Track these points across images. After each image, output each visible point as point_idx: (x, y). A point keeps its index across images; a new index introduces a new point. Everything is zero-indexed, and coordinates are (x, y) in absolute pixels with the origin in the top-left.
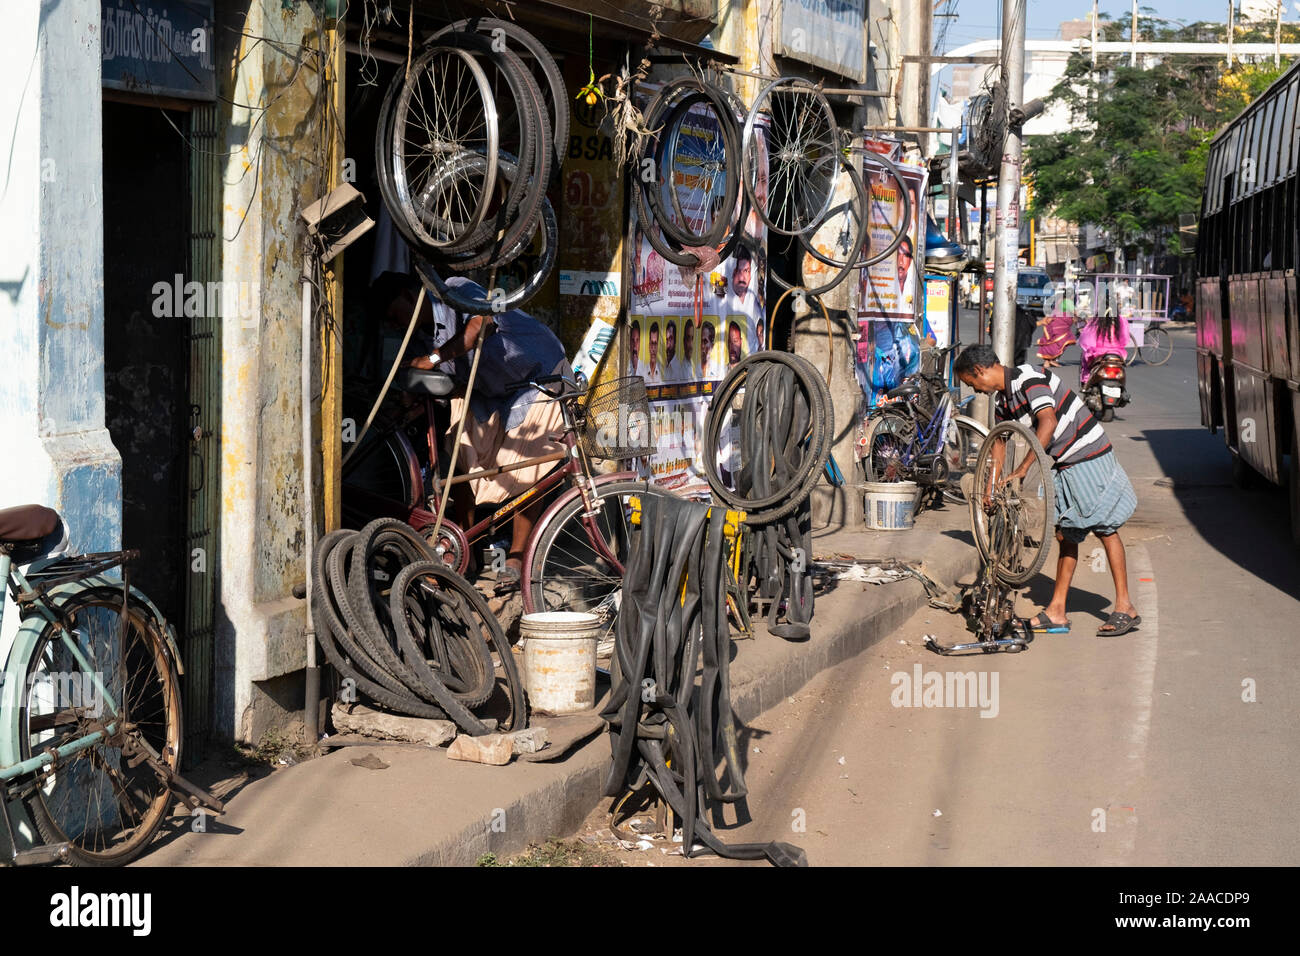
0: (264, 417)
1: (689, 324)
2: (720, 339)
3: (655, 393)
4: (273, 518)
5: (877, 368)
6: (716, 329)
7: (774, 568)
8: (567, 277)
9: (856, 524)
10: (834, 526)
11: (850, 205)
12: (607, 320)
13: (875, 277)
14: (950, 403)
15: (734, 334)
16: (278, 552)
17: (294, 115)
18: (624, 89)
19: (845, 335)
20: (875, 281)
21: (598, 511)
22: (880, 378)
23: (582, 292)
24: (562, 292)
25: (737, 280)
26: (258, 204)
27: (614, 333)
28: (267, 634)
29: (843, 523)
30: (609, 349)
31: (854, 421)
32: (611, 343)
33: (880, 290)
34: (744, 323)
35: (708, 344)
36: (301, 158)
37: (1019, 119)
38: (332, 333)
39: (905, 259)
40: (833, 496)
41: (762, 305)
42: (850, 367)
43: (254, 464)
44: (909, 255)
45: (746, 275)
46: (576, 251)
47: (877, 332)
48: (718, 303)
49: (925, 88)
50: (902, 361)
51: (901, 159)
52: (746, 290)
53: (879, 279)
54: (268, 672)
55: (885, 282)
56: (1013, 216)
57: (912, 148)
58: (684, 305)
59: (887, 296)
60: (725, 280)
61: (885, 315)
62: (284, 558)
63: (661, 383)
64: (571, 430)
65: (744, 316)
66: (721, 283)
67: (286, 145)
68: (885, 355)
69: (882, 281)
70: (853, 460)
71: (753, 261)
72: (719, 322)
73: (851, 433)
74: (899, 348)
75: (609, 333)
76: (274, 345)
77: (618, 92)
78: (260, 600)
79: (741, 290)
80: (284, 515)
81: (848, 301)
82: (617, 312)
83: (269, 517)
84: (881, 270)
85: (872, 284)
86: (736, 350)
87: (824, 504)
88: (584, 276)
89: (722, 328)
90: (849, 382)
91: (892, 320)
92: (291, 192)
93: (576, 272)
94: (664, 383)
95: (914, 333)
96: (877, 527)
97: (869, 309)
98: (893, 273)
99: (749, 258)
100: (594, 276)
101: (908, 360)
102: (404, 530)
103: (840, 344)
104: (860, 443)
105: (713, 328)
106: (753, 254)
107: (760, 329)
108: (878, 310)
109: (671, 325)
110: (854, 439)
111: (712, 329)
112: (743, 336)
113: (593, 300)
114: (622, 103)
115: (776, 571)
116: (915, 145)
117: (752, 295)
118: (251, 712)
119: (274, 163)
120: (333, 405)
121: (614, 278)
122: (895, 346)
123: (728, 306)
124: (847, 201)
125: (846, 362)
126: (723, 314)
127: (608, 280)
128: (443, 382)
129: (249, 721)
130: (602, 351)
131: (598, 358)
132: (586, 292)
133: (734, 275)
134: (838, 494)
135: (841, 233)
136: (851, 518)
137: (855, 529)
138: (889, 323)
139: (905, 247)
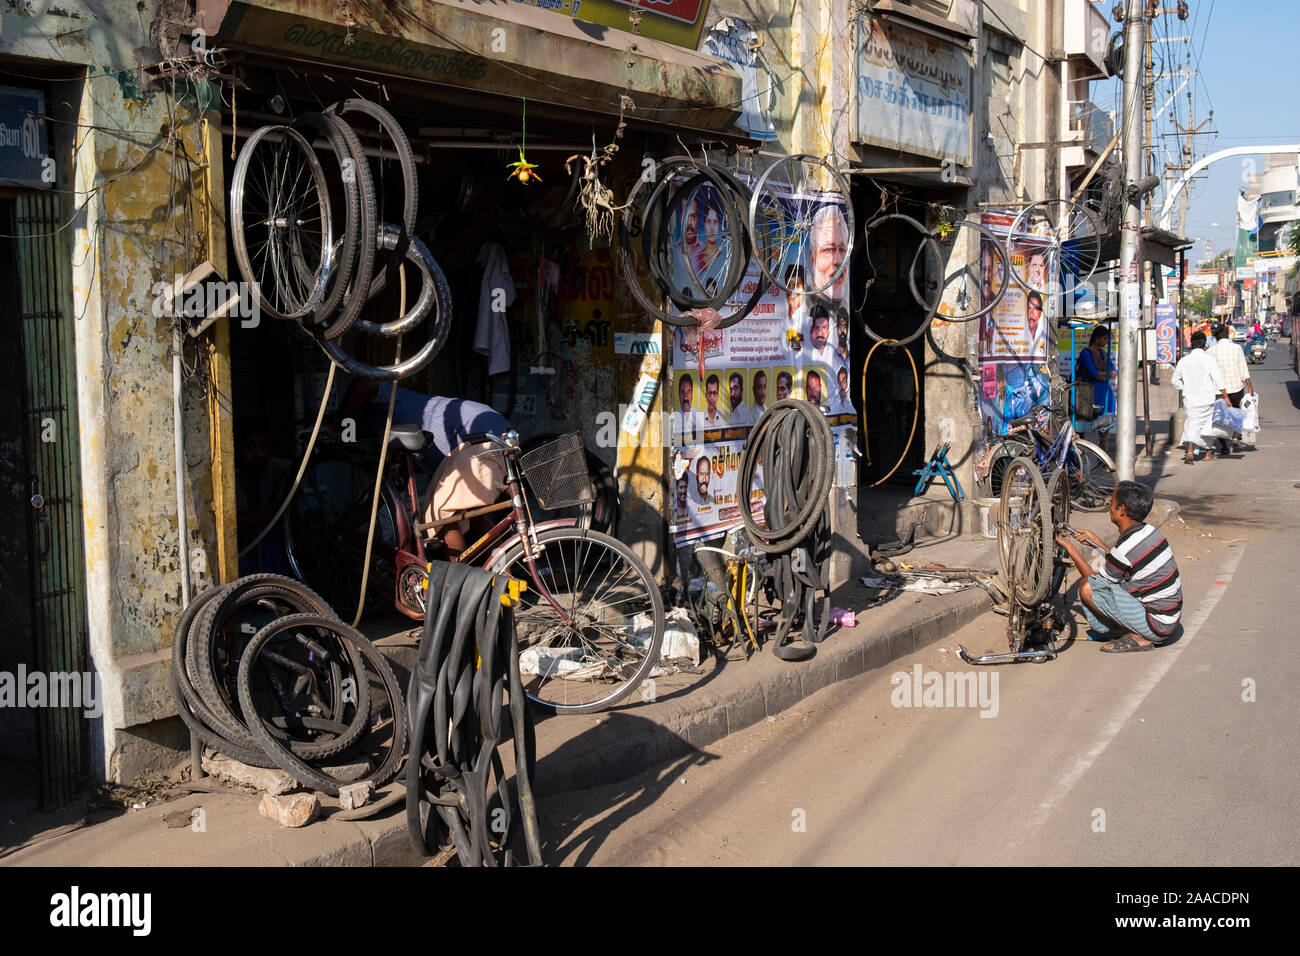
0: (118, 484)
1: (760, 374)
2: (797, 386)
3: (719, 435)
4: (140, 577)
5: (1008, 401)
6: (793, 379)
7: (789, 592)
8: (620, 339)
9: (973, 533)
10: (953, 534)
11: (967, 270)
12: (651, 375)
13: (1004, 328)
14: (1071, 430)
15: (814, 382)
16: (150, 608)
17: (150, 200)
18: (593, 169)
19: (964, 376)
20: (1002, 331)
21: (537, 556)
22: (1011, 410)
23: (632, 351)
24: (616, 352)
25: (814, 336)
26: (97, 284)
27: (658, 385)
28: (123, 686)
29: (960, 532)
30: (653, 400)
31: (973, 448)
32: (655, 394)
33: (1009, 338)
34: (824, 371)
35: (786, 391)
36: (164, 239)
37: (1136, 193)
38: (216, 402)
39: (1036, 312)
40: (953, 509)
41: (844, 355)
42: (971, 402)
43: (106, 528)
44: (1040, 309)
45: (825, 331)
46: (626, 316)
47: (1007, 373)
48: (794, 355)
49: (1054, 172)
50: (1034, 397)
51: (1029, 230)
52: (825, 344)
53: (1008, 329)
54: (126, 721)
55: (1015, 331)
56: (1134, 273)
57: (1041, 221)
58: (752, 359)
59: (1016, 343)
60: (801, 336)
61: (1017, 358)
62: (160, 612)
63: (724, 426)
64: (513, 481)
65: (824, 365)
66: (798, 339)
67: (141, 229)
68: (1015, 391)
69: (1011, 331)
70: (974, 479)
71: (831, 319)
72: (796, 372)
73: (970, 457)
74: (1031, 385)
75: (653, 386)
76: (129, 416)
77: (587, 171)
78: (124, 653)
79: (819, 343)
80: (157, 572)
81: (967, 348)
82: (659, 367)
83: (133, 576)
84: (1011, 321)
85: (1000, 334)
86: (815, 394)
87: (946, 515)
88: (632, 338)
89: (799, 376)
90: (969, 416)
91: (1023, 362)
92: (149, 272)
93: (625, 334)
94: (729, 426)
95: (1045, 372)
96: (988, 536)
97: (995, 354)
98: (1023, 322)
99: (827, 316)
100: (640, 337)
101: (1039, 395)
102: (286, 584)
103: (961, 383)
104: (981, 465)
105: (791, 377)
106: (831, 312)
107: (842, 376)
108: (1009, 355)
109: (736, 377)
110: (974, 462)
111: (789, 378)
112: (822, 383)
113: (640, 358)
114: (593, 181)
115: (792, 595)
116: (1043, 218)
117: (830, 347)
118: (119, 756)
119: (121, 246)
120: (220, 469)
121: (656, 338)
122: (1027, 383)
123: (806, 358)
124: (963, 266)
125: (966, 399)
126: (800, 365)
127: (652, 340)
128: (413, 437)
129: (117, 764)
130: (648, 401)
131: (646, 408)
132: (635, 351)
133: (811, 332)
134: (957, 508)
135: (960, 293)
136: (967, 527)
137: (970, 537)
138: (1021, 365)
139: (1035, 302)
